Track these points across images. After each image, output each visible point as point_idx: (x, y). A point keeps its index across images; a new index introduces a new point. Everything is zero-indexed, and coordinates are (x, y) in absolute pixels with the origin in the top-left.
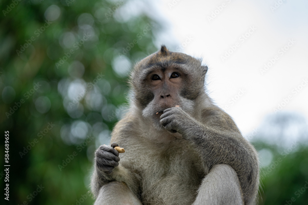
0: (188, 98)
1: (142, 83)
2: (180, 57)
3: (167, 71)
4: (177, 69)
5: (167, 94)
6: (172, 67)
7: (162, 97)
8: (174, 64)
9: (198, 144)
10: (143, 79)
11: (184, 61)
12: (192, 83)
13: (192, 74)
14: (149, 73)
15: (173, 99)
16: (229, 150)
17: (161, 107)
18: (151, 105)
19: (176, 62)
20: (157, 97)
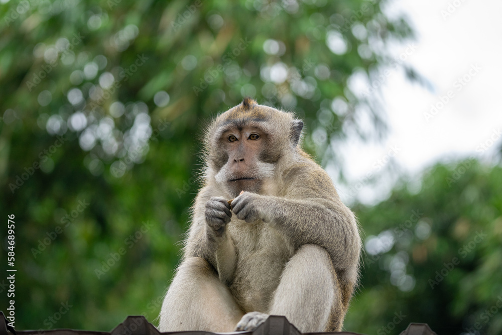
0: (268, 162)
1: (218, 143)
2: (261, 113)
3: (244, 131)
4: (256, 128)
5: (241, 158)
6: (249, 126)
7: (235, 161)
8: (252, 123)
9: (280, 224)
10: (219, 137)
11: (265, 117)
12: (273, 144)
13: (273, 134)
14: (225, 132)
15: (246, 165)
16: (315, 221)
17: (233, 174)
18: (224, 170)
19: (255, 120)
20: (230, 160)
